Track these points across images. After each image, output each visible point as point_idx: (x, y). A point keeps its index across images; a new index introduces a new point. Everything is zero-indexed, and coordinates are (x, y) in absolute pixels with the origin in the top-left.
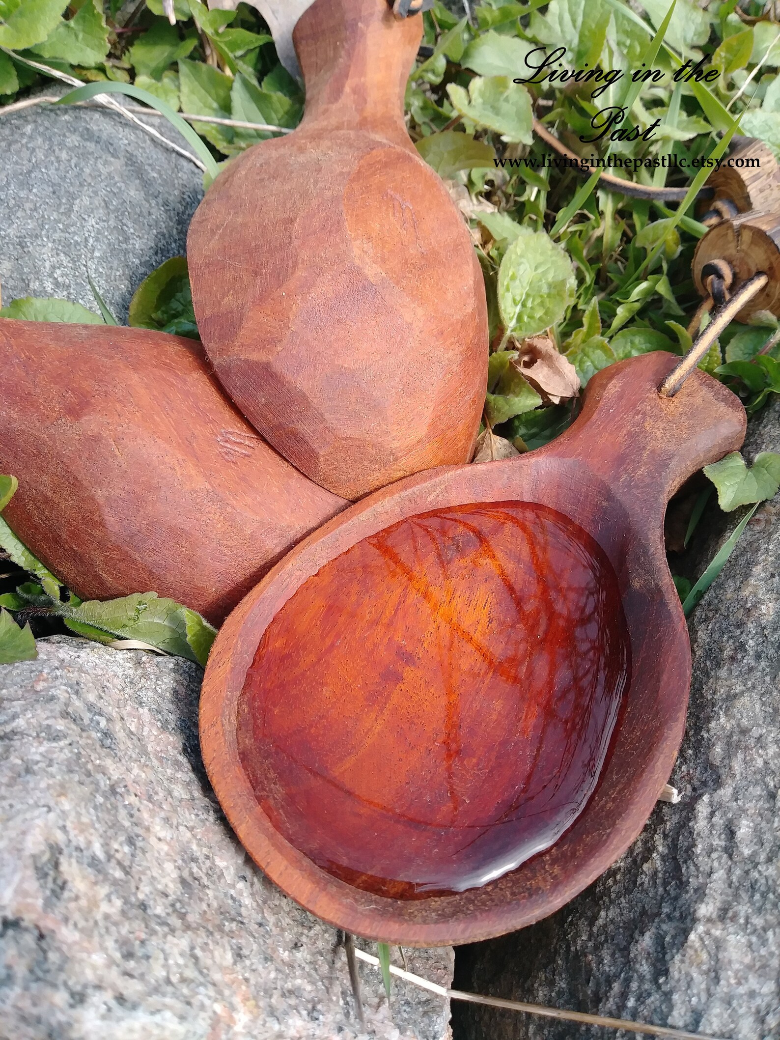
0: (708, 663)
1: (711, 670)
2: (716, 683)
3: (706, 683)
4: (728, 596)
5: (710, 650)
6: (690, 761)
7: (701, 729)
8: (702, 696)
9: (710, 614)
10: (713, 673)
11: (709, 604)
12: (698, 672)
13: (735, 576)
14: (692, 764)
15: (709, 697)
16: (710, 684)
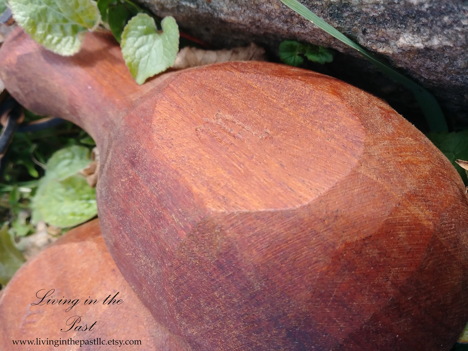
0: (346, 14)
1: (352, 11)
2: (367, 4)
3: (366, 13)
4: (276, 7)
5: (331, 15)
6: (457, 17)
7: (418, 12)
8: (383, 15)
9: (296, 20)
10: (356, 9)
11: (286, 22)
12: (356, 22)
13: (257, 5)
14: (460, 16)
15: (382, 8)
16: (368, 10)
